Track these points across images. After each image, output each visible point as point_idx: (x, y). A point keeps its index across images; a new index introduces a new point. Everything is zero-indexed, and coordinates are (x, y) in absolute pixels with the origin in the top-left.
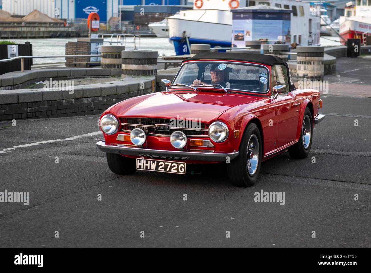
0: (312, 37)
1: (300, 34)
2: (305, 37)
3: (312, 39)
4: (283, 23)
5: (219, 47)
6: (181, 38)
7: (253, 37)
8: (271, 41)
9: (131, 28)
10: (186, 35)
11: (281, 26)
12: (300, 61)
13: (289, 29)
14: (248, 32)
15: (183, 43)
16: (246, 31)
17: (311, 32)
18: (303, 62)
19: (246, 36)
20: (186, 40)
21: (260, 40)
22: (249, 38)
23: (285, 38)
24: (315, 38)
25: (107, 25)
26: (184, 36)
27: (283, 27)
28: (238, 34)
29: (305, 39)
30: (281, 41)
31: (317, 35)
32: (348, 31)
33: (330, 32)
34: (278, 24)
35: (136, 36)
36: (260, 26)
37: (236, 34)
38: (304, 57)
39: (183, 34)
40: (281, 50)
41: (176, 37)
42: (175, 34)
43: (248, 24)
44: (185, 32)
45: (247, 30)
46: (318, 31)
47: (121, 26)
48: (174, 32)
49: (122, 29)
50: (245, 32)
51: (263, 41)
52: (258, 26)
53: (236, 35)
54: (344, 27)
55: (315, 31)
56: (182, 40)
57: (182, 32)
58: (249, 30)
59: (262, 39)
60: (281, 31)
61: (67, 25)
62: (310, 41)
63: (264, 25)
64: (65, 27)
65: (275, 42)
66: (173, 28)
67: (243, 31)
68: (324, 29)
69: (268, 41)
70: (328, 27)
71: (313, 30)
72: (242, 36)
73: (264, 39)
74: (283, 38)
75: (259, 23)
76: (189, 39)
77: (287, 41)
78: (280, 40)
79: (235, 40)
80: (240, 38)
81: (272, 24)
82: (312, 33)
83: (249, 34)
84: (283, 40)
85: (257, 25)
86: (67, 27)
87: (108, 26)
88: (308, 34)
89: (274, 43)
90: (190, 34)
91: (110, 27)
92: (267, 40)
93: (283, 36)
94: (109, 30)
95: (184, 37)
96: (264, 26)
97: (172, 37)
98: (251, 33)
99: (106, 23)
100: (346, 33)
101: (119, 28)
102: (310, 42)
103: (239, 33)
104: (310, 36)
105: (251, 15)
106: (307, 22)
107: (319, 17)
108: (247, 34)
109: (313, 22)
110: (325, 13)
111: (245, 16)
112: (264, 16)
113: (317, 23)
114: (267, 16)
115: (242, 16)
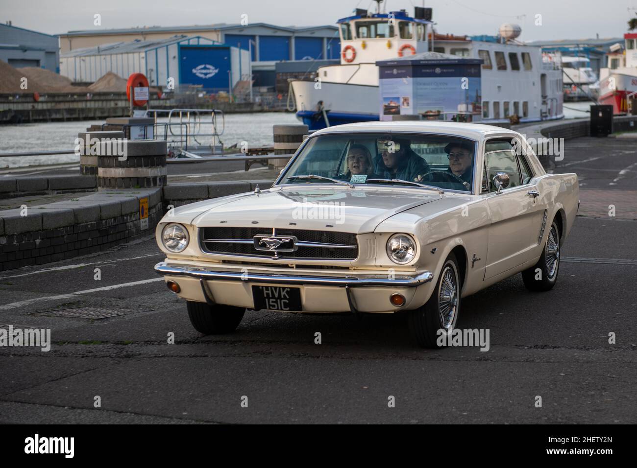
0: (547, 104)
1: (525, 100)
2: (535, 104)
3: (547, 107)
4: (470, 82)
6: (315, 112)
7: (415, 108)
8: (446, 114)
9: (270, 98)
10: (323, 108)
13: (479, 91)
14: (406, 100)
15: (317, 120)
16: (403, 98)
17: (544, 95)
19: (403, 107)
20: (323, 116)
22: (408, 110)
23: (471, 108)
24: (552, 106)
25: (229, 95)
26: (319, 109)
28: (389, 104)
29: (535, 107)
30: (464, 113)
31: (555, 101)
32: (613, 91)
33: (595, 94)
34: (458, 84)
35: (216, 113)
36: (426, 89)
37: (386, 104)
39: (318, 106)
41: (305, 111)
42: (304, 106)
43: (405, 86)
44: (321, 103)
45: (403, 96)
46: (560, 94)
47: (253, 95)
48: (302, 103)
49: (254, 100)
50: (402, 100)
51: (431, 114)
52: (421, 89)
53: (386, 106)
55: (553, 93)
56: (316, 116)
57: (316, 103)
58: (409, 96)
59: (431, 112)
60: (463, 97)
61: (163, 96)
62: (544, 111)
63: (434, 87)
64: (159, 99)
65: (454, 116)
66: (300, 96)
67: (398, 99)
69: (441, 113)
70: (591, 87)
71: (549, 93)
72: (397, 107)
73: (434, 111)
74: (467, 108)
75: (424, 84)
76: (328, 114)
77: (475, 113)
78: (461, 112)
79: (385, 113)
80: (394, 110)
81: (446, 84)
82: (548, 98)
83: (408, 103)
84: (467, 111)
85: (419, 87)
86: (163, 99)
87: (231, 97)
88: (540, 99)
89: (452, 117)
90: (330, 105)
91: (235, 97)
92: (439, 112)
93: (467, 104)
94: (233, 102)
95: (320, 112)
96: (432, 89)
97: (300, 112)
98: (411, 101)
99: (228, 92)
101: (249, 99)
102: (544, 113)
103: (391, 101)
104: (544, 103)
105: (410, 69)
106: (538, 80)
107: (560, 71)
108: (405, 103)
109: (548, 79)
110: (586, 64)
111: (399, 72)
112: (433, 70)
113: (557, 81)
114: (438, 70)
115: (395, 71)
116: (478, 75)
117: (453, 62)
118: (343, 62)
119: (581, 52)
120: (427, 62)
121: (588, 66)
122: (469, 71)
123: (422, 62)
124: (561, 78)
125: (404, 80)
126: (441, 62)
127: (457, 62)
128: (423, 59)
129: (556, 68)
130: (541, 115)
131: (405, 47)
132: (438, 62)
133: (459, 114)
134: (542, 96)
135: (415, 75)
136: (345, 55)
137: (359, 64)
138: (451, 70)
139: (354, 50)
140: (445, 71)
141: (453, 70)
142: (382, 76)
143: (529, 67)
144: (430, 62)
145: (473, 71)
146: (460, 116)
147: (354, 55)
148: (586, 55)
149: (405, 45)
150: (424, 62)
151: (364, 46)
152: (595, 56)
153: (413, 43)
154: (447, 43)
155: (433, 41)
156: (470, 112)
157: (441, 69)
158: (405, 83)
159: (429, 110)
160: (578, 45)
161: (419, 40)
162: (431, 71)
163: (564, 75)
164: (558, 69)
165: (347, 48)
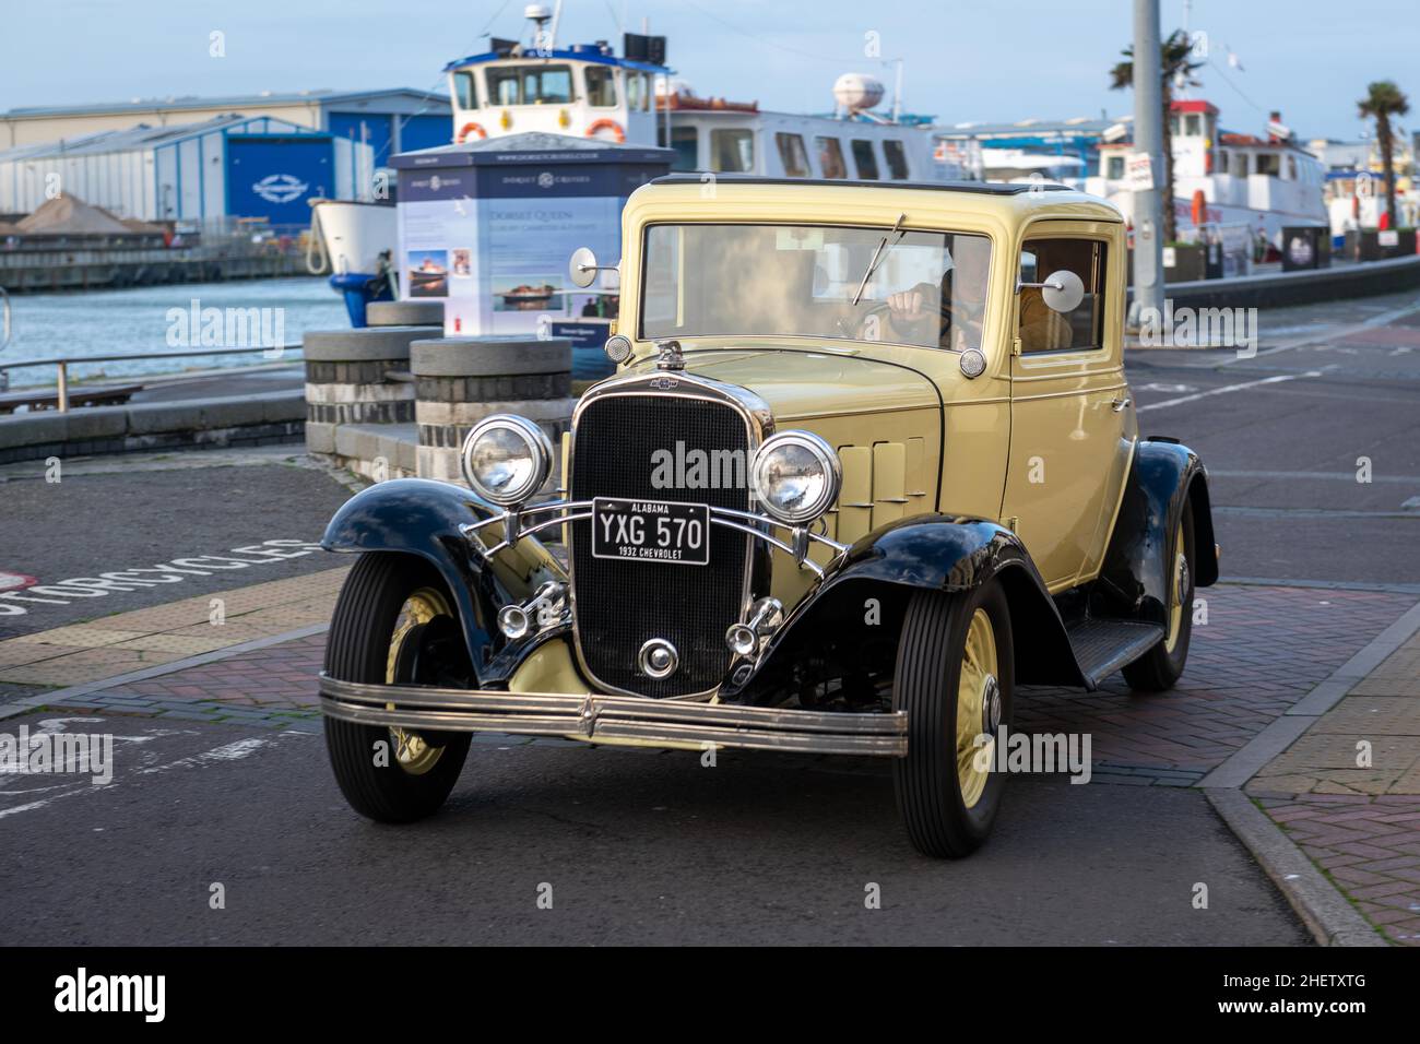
7: (484, 278)
8: (569, 295)
14: (461, 257)
16: (456, 252)
19: (455, 276)
21: (515, 290)
22: (466, 285)
28: (422, 269)
34: (598, 213)
36: (513, 228)
37: (416, 270)
43: (460, 220)
45: (455, 249)
50: (452, 258)
51: (528, 294)
52: (503, 228)
53: (414, 274)
58: (468, 248)
59: (529, 289)
63: (537, 222)
65: (590, 300)
67: (442, 254)
69: (556, 293)
72: (441, 277)
73: (535, 286)
75: (510, 216)
78: (608, 289)
79: (414, 293)
80: (433, 285)
81: (569, 215)
83: (467, 267)
85: (496, 223)
89: (585, 303)
92: (549, 289)
96: (530, 228)
98: (474, 261)
103: (427, 262)
105: (472, 175)
108: (460, 266)
111: (446, 183)
112: (533, 179)
114: (546, 179)
115: (435, 182)
117: (584, 157)
120: (514, 157)
123: (501, 158)
125: (459, 205)
126: (554, 157)
127: (595, 156)
128: (505, 149)
132: (546, 157)
133: (604, 295)
135: (483, 192)
138: (581, 179)
140: (564, 180)
141: (588, 179)
144: (523, 157)
146: (607, 299)
150: (507, 158)
157: (555, 176)
158: (458, 213)
159: (522, 284)
162: (527, 180)
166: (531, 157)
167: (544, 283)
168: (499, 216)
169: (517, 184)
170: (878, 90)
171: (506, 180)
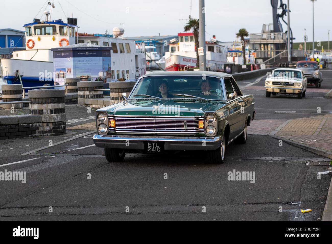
0: (139, 72)
1: (128, 70)
2: (133, 72)
4: (103, 60)
5: (48, 85)
7: (74, 74)
8: (92, 78)
10: (19, 74)
11: (101, 62)
12: (114, 97)
13: (110, 65)
14: (69, 70)
15: (16, 81)
16: (67, 69)
17: (137, 67)
18: (116, 98)
19: (68, 74)
21: (81, 77)
22: (70, 76)
23: (105, 74)
24: (142, 72)
26: (17, 75)
27: (103, 64)
29: (133, 74)
30: (102, 77)
31: (143, 69)
32: (173, 65)
34: (98, 61)
36: (80, 64)
38: (117, 93)
39: (16, 73)
40: (95, 87)
43: (69, 62)
44: (18, 71)
45: (68, 68)
46: (144, 66)
48: (7, 72)
50: (67, 70)
51: (84, 77)
52: (78, 64)
54: (170, 61)
55: (142, 66)
56: (15, 79)
57: (15, 71)
58: (71, 68)
59: (84, 76)
60: (101, 68)
62: (138, 75)
63: (85, 62)
65: (96, 79)
66: (6, 67)
67: (65, 69)
68: (153, 64)
69: (89, 77)
70: (157, 62)
71: (139, 66)
75: (80, 61)
77: (108, 77)
78: (100, 76)
81: (92, 61)
82: (139, 68)
85: (77, 62)
88: (135, 69)
90: (22, 73)
93: (104, 72)
96: (84, 64)
98: (72, 71)
100: (172, 67)
102: (137, 77)
104: (137, 71)
105: (72, 53)
106: (134, 58)
107: (144, 53)
108: (69, 72)
109: (139, 58)
110: (154, 49)
111: (65, 54)
112: (84, 53)
113: (143, 58)
114: (87, 53)
115: (63, 54)
116: (109, 56)
117: (95, 48)
118: (27, 48)
119: (151, 43)
120: (81, 49)
121: (155, 51)
122: (104, 53)
123: (78, 49)
124: (144, 57)
125: (68, 59)
127: (97, 48)
128: (79, 47)
129: (143, 52)
130: (136, 77)
131: (63, 40)
132: (87, 49)
133: (99, 78)
134: (136, 67)
135: (74, 56)
136: (28, 45)
137: (37, 50)
138: (94, 53)
139: (33, 42)
140: (91, 53)
141: (96, 53)
142: (55, 57)
143: (129, 51)
145: (106, 53)
146: (100, 79)
147: (34, 45)
148: (153, 45)
149: (63, 39)
151: (39, 39)
152: (159, 45)
153: (67, 38)
154: (86, 38)
155: (78, 37)
156: (105, 76)
157: (89, 52)
158: (68, 60)
159: (82, 75)
160: (149, 39)
161: (70, 36)
163: (147, 56)
164: (143, 53)
165: (29, 41)
166: (84, 49)
167: (87, 75)
168: (77, 61)
169: (81, 54)
170: (123, 31)
171: (79, 54)
